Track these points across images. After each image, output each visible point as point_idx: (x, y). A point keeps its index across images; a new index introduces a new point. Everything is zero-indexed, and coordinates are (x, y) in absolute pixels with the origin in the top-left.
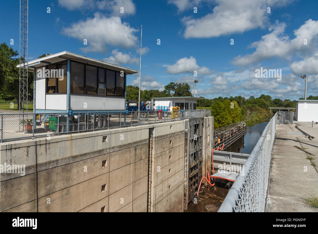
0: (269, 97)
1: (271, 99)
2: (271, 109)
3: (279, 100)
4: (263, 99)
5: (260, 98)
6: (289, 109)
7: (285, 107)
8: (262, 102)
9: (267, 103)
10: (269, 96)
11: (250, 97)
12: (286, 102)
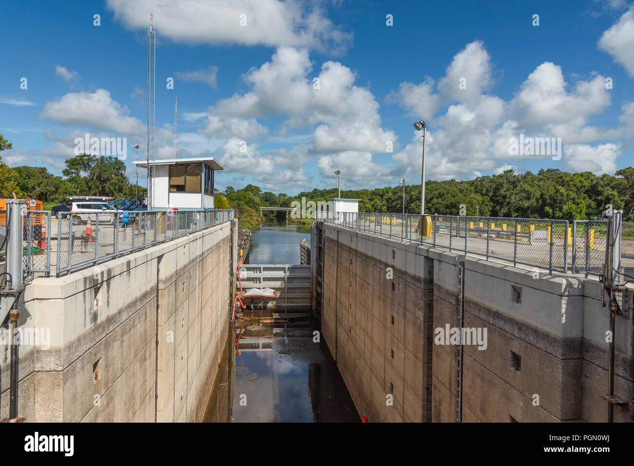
0: (257, 189)
1: (260, 193)
2: (261, 210)
3: (270, 194)
4: (250, 192)
5: (246, 190)
6: (287, 210)
7: (281, 206)
8: (249, 198)
9: (257, 199)
10: (257, 187)
11: (227, 188)
12: (282, 200)
